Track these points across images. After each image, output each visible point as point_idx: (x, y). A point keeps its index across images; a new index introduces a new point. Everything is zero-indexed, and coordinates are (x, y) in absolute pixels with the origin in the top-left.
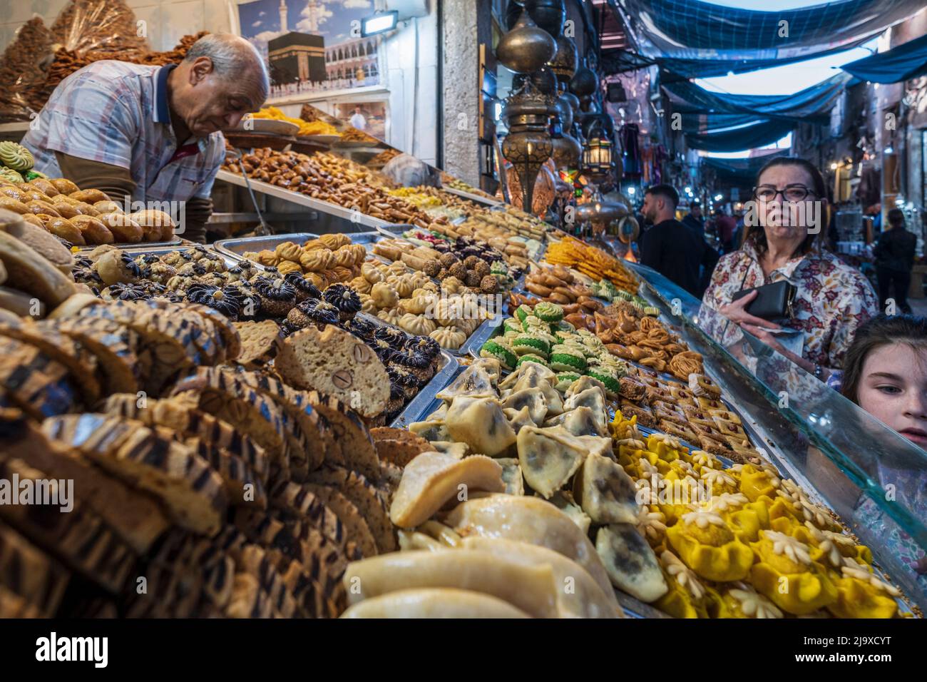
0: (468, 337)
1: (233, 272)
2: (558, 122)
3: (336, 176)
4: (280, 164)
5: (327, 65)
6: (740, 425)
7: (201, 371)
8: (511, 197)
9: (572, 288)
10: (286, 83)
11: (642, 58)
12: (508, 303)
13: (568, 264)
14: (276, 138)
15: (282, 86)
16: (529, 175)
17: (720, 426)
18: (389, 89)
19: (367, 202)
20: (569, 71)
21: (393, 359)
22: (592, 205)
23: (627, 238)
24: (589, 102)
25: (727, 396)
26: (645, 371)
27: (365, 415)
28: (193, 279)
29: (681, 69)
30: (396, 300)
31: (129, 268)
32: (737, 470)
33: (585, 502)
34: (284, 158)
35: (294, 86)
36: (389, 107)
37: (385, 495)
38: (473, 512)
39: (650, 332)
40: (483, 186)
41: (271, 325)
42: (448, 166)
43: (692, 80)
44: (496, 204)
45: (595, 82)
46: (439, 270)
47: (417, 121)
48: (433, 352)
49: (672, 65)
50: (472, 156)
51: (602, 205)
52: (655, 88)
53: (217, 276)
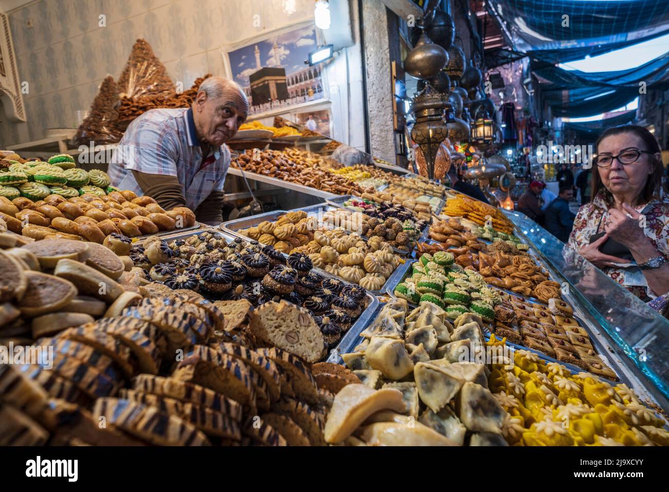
0: (386, 279)
1: (230, 247)
2: (452, 111)
3: (299, 164)
4: (263, 159)
5: (289, 88)
6: (587, 337)
7: (196, 348)
8: (418, 168)
9: (462, 235)
10: (263, 103)
11: (517, 53)
12: (416, 250)
13: (461, 215)
14: (259, 141)
15: (261, 106)
16: (431, 153)
17: (571, 338)
18: (330, 101)
19: (320, 181)
20: (459, 72)
21: (334, 303)
22: (479, 167)
23: (506, 188)
24: (475, 92)
25: (579, 313)
26: (516, 297)
27: (308, 361)
28: (205, 255)
29: (548, 58)
30: (337, 257)
31: (166, 253)
32: (582, 377)
33: (462, 416)
34: (265, 155)
35: (268, 105)
36: (331, 113)
37: (322, 417)
38: (380, 432)
39: (520, 267)
40: (399, 163)
41: (245, 303)
42: (374, 151)
43: (556, 65)
44: (410, 173)
45: (479, 76)
46: (368, 230)
47: (351, 121)
48: (360, 297)
49: (540, 55)
50: (390, 142)
51: (487, 167)
52: (527, 74)
53: (220, 251)
